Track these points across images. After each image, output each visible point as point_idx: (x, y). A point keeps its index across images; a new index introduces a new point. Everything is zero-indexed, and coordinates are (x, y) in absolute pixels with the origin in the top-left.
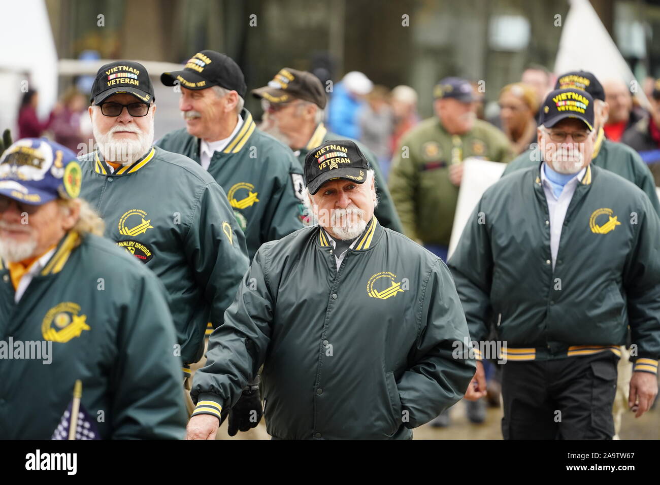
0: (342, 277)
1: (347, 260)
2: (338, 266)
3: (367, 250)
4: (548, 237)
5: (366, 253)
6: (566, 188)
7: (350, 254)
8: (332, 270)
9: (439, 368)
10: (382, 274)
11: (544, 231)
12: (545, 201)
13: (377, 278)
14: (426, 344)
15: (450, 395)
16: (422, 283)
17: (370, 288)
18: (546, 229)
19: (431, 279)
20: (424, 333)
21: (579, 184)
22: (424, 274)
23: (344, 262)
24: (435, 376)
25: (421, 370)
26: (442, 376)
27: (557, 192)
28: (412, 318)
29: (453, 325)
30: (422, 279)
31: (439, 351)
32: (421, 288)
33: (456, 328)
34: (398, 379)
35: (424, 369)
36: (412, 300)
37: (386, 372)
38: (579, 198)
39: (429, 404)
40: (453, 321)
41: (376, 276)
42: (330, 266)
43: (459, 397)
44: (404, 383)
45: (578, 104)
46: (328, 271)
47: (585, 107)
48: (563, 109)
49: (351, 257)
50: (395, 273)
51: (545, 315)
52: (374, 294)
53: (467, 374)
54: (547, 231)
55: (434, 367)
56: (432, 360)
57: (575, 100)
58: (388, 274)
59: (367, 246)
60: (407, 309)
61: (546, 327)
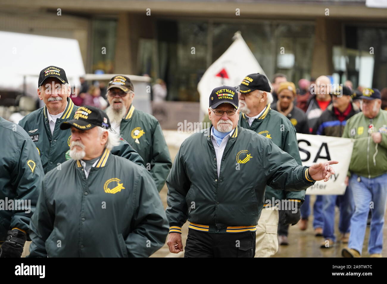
0: (89, 183)
1: (91, 173)
2: (87, 177)
3: (103, 167)
4: (215, 167)
5: (103, 169)
6: (223, 140)
7: (93, 170)
8: (84, 180)
9: (147, 230)
10: (112, 180)
11: (214, 164)
12: (213, 147)
13: (110, 182)
14: (139, 216)
15: (155, 245)
16: (135, 183)
17: (106, 187)
18: (215, 162)
19: (140, 180)
20: (137, 211)
21: (230, 138)
22: (136, 178)
23: (90, 174)
24: (145, 235)
25: (138, 232)
26: (149, 234)
27: (219, 142)
28: (130, 204)
29: (154, 206)
30: (135, 180)
31: (147, 221)
32: (135, 186)
33: (156, 207)
34: (125, 238)
35: (139, 231)
36: (130, 193)
37: (119, 233)
38: (230, 145)
39: (144, 250)
40: (154, 203)
41: (109, 181)
42: (83, 178)
43: (161, 245)
44: (129, 240)
45: (229, 95)
46: (82, 180)
47: (233, 96)
48: (221, 98)
49: (94, 172)
50: (119, 179)
51: (214, 209)
52: (108, 191)
53: (164, 233)
54: (215, 163)
55: (144, 230)
56: (144, 226)
57: (227, 93)
58: (116, 180)
59: (103, 165)
60: (127, 198)
61: (215, 215)
